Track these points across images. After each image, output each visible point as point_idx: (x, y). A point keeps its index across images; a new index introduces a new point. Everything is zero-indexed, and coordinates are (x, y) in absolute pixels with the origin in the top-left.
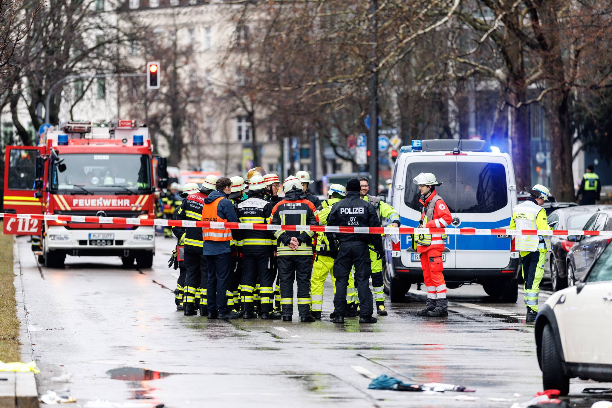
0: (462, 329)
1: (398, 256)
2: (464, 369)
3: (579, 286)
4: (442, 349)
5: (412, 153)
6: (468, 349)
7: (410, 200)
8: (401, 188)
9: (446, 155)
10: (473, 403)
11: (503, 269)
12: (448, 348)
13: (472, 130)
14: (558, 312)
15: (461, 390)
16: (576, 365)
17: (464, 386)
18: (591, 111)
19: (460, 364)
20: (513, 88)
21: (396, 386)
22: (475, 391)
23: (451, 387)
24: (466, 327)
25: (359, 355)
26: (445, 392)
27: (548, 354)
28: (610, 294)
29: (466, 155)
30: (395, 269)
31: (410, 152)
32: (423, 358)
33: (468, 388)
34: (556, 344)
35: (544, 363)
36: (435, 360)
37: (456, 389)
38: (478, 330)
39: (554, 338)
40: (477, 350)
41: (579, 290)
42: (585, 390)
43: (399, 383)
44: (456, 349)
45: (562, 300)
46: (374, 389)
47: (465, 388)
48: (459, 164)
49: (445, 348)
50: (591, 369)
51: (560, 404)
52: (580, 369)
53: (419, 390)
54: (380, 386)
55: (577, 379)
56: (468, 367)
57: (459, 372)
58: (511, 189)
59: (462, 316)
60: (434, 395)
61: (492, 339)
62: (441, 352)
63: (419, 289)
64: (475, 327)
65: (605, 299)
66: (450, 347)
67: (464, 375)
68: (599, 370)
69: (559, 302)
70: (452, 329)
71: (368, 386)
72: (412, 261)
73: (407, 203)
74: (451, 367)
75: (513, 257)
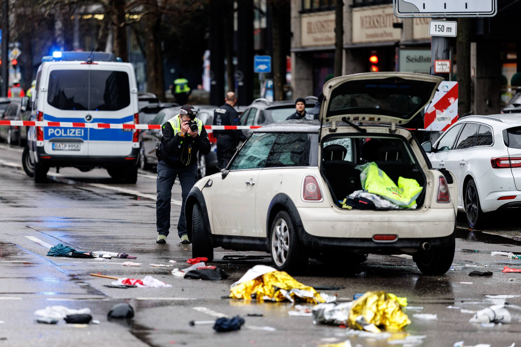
0: (102, 206)
1: (42, 145)
2: (119, 239)
3: (224, 172)
4: (94, 222)
5: (54, 62)
6: (114, 222)
7: (51, 100)
8: (45, 90)
9: (82, 64)
10: (139, 268)
11: (126, 157)
12: (98, 221)
13: (76, 44)
14: (206, 193)
15: (124, 257)
16: (221, 237)
17: (126, 254)
18: (173, 29)
19: (114, 235)
20: (116, 11)
21: (71, 254)
22: (136, 258)
23: (116, 254)
24: (105, 204)
25: (28, 227)
26: (112, 258)
27: (198, 228)
28: (252, 179)
29: (97, 64)
30: (39, 156)
31: (52, 61)
32: (81, 230)
33: (130, 255)
34: (204, 220)
35: (194, 234)
36: (91, 231)
37: (119, 256)
38: (115, 206)
39: (202, 215)
40: (122, 222)
41: (224, 176)
42: (225, 257)
43: (73, 251)
44: (105, 222)
45: (209, 184)
46: (52, 256)
47: (127, 255)
48: (92, 71)
49: (96, 221)
50: (234, 241)
51: (215, 270)
52: (225, 240)
53: (91, 257)
54: (58, 254)
55: (220, 248)
56: (121, 237)
57: (115, 241)
58: (133, 92)
59: (98, 194)
60: (103, 261)
61: (131, 214)
62: (93, 224)
63: (58, 172)
64: (112, 204)
65: (248, 183)
66: (99, 220)
67: (120, 244)
68: (242, 241)
69: (207, 185)
70: (95, 205)
71: (47, 254)
72: (53, 149)
73: (49, 103)
74: (107, 237)
75: (134, 147)
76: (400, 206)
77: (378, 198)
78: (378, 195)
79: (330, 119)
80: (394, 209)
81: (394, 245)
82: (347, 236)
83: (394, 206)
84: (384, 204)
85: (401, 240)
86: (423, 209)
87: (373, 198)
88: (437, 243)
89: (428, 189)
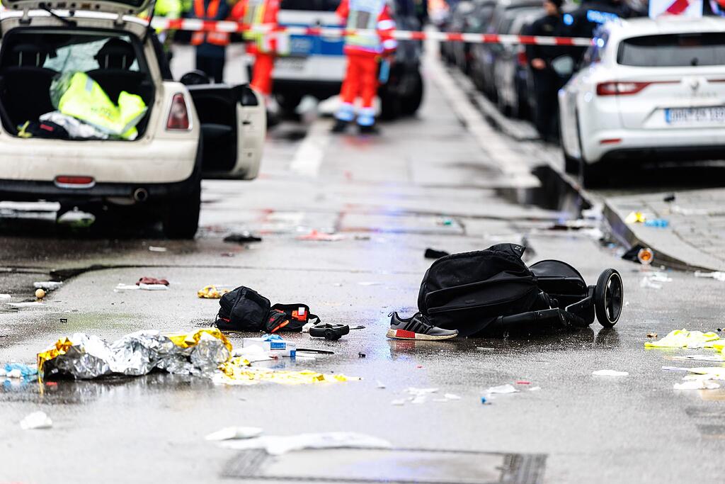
76: (110, 135)
77: (76, 123)
78: (76, 118)
79: (21, 4)
80: (100, 139)
81: (89, 192)
82: (15, 176)
83: (99, 135)
84: (85, 131)
85: (99, 185)
86: (144, 139)
87: (68, 122)
88: (161, 191)
89: (156, 111)
